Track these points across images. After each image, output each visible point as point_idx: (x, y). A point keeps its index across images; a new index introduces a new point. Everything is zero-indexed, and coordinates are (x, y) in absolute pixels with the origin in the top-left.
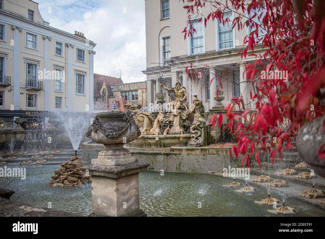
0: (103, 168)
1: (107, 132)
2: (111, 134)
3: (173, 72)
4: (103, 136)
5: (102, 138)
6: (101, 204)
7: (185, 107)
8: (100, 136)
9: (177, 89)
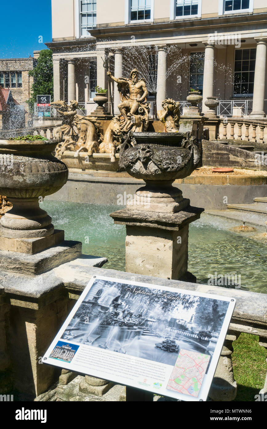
0: (155, 217)
1: (164, 163)
2: (171, 166)
3: (101, 49)
4: (157, 170)
5: (155, 172)
6: (144, 266)
7: (144, 111)
8: (152, 169)
9: (133, 82)
